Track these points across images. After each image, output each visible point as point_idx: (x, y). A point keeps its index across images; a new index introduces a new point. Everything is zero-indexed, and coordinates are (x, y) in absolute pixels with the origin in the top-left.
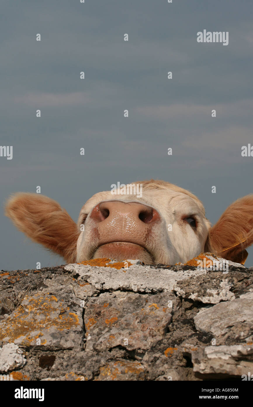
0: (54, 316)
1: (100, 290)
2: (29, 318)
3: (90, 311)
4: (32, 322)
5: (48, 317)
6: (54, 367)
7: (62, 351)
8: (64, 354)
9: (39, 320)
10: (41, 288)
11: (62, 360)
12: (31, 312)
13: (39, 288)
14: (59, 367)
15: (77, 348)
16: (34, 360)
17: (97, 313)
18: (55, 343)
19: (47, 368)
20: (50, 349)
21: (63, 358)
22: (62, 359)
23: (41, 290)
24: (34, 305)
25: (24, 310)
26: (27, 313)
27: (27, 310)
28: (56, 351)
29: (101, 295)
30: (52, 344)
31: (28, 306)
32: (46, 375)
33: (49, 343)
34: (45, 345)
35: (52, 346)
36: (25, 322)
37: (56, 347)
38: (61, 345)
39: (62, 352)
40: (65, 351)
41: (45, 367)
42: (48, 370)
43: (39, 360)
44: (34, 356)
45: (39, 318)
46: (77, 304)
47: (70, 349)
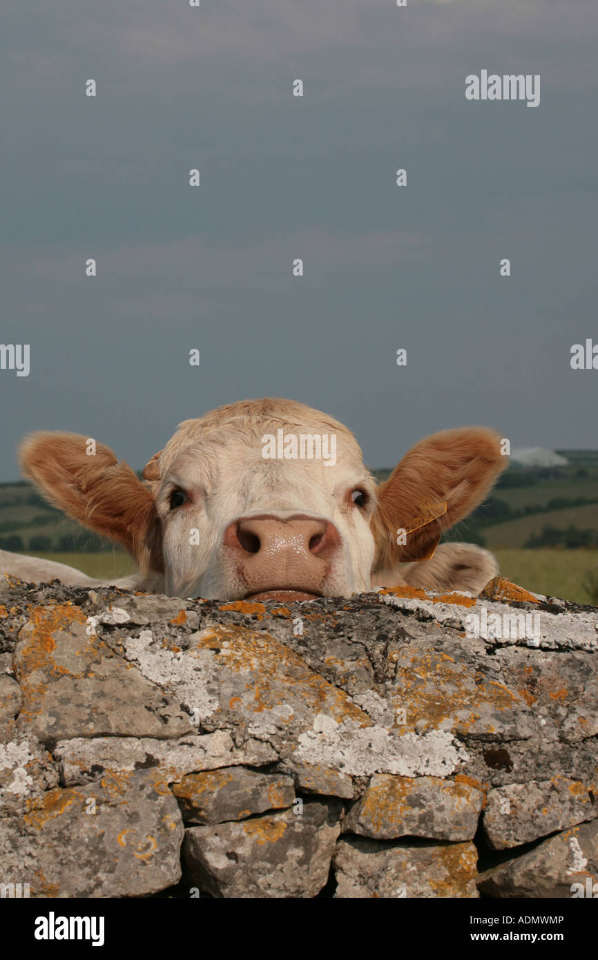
0: (469, 684)
1: (493, 644)
2: (429, 688)
3: (514, 679)
4: (442, 696)
5: (463, 688)
6: (515, 766)
7: (515, 742)
8: (518, 746)
9: (450, 693)
10: (407, 639)
11: (522, 757)
12: (428, 680)
13: (404, 639)
14: (524, 766)
15: (535, 737)
16: (474, 756)
17: (528, 683)
18: (509, 731)
19: (504, 769)
20: (500, 739)
21: (522, 754)
22: (519, 755)
23: (409, 643)
24: (423, 667)
25: (415, 676)
26: (421, 681)
27: (418, 676)
28: (508, 742)
29: (497, 651)
30: (506, 732)
31: (416, 669)
32: (511, 780)
33: (501, 731)
34: (495, 733)
35: (506, 736)
36: (430, 695)
37: (511, 736)
38: (517, 733)
39: (515, 744)
40: (519, 742)
41: (502, 768)
42: (509, 771)
43: (484, 755)
44: (474, 751)
45: (450, 689)
46: (490, 668)
47: (526, 739)
